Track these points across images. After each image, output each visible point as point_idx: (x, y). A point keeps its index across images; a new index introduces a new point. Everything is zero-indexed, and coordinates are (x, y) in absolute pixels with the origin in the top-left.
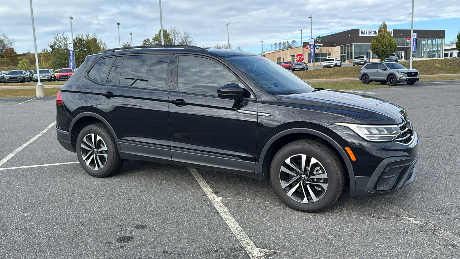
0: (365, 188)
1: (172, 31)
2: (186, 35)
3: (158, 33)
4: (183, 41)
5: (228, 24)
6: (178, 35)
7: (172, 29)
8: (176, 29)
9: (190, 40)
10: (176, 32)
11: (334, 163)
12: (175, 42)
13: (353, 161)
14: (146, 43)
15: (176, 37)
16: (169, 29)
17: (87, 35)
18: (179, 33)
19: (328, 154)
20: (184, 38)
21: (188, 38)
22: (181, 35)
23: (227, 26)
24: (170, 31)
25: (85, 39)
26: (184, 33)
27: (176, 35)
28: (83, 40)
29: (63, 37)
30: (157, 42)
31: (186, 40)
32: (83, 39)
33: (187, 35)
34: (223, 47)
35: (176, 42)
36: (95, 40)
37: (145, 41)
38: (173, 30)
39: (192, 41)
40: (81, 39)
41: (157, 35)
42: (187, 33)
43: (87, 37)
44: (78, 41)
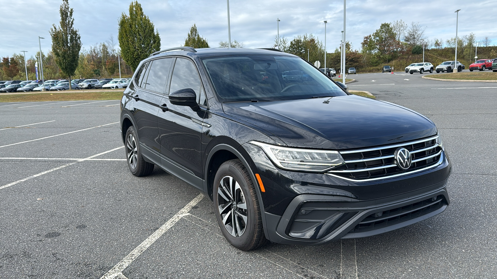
0: (276, 229)
1: (397, 24)
2: (414, 27)
3: (380, 28)
4: (410, 35)
5: (458, 11)
6: (405, 28)
7: (397, 21)
8: (403, 22)
9: (419, 32)
10: (402, 25)
11: (251, 192)
12: (399, 37)
13: (262, 192)
14: (367, 40)
15: (401, 30)
16: (394, 22)
17: (305, 37)
18: (406, 26)
19: (248, 180)
20: (412, 31)
21: (416, 31)
22: (408, 28)
23: (457, 13)
24: (395, 25)
25: (302, 41)
26: (412, 25)
27: (402, 29)
28: (301, 42)
29: (283, 39)
30: (378, 38)
31: (414, 33)
32: (301, 40)
33: (417, 28)
34: (464, 38)
35: (401, 36)
36: (313, 40)
37: (367, 38)
38: (399, 23)
39: (421, 34)
40: (299, 41)
41: (378, 30)
42: (417, 25)
43: (305, 38)
44: (296, 43)
